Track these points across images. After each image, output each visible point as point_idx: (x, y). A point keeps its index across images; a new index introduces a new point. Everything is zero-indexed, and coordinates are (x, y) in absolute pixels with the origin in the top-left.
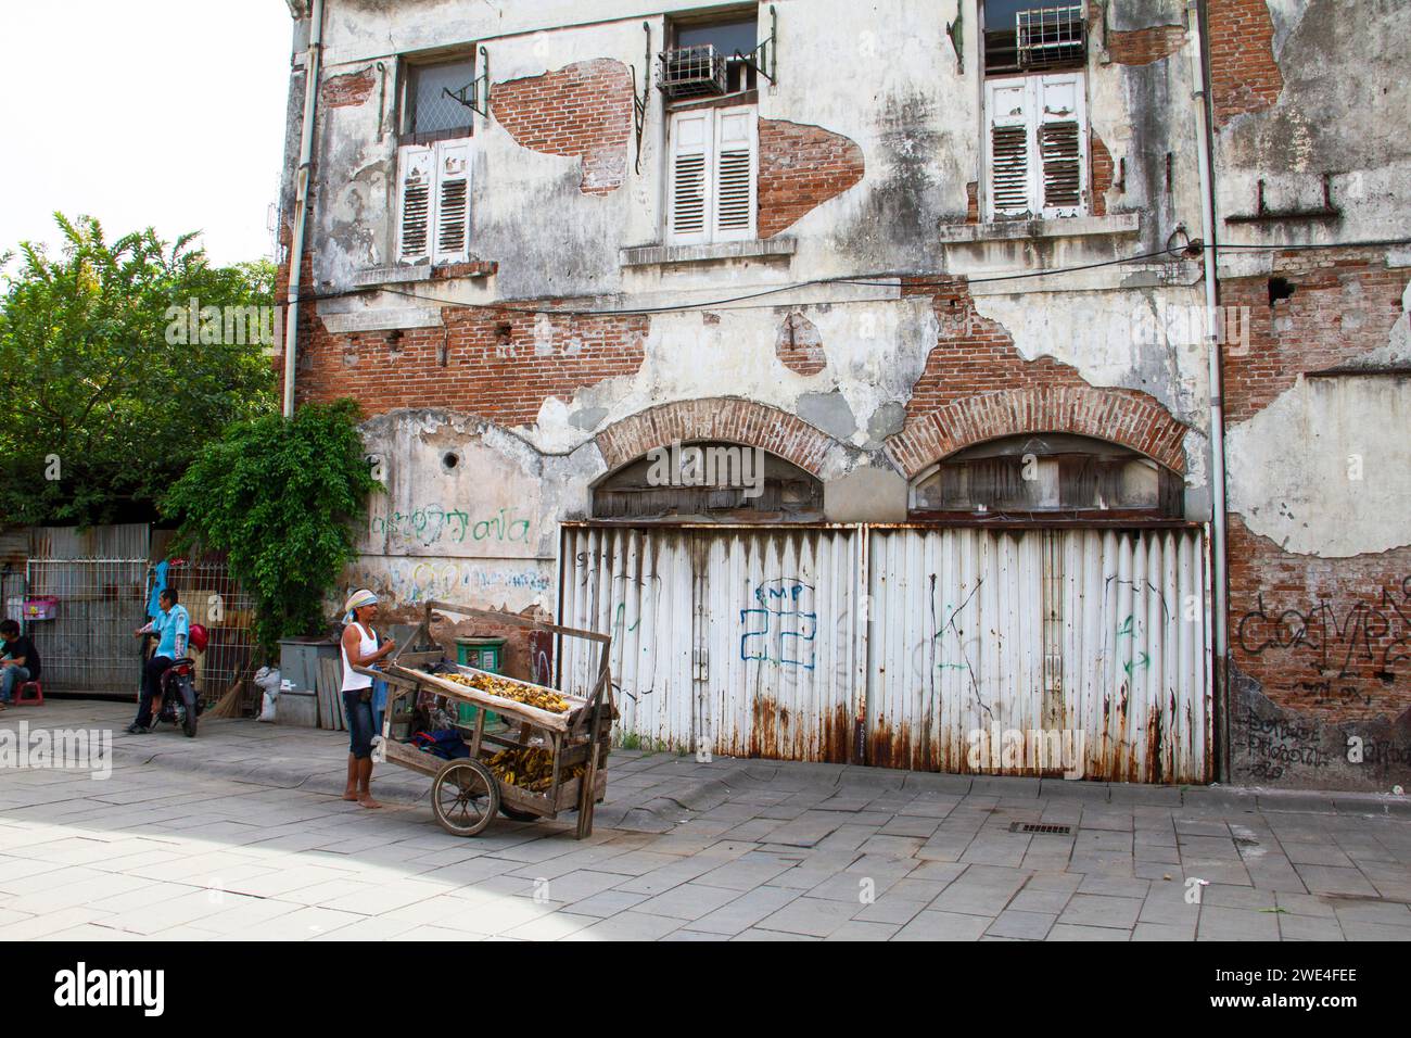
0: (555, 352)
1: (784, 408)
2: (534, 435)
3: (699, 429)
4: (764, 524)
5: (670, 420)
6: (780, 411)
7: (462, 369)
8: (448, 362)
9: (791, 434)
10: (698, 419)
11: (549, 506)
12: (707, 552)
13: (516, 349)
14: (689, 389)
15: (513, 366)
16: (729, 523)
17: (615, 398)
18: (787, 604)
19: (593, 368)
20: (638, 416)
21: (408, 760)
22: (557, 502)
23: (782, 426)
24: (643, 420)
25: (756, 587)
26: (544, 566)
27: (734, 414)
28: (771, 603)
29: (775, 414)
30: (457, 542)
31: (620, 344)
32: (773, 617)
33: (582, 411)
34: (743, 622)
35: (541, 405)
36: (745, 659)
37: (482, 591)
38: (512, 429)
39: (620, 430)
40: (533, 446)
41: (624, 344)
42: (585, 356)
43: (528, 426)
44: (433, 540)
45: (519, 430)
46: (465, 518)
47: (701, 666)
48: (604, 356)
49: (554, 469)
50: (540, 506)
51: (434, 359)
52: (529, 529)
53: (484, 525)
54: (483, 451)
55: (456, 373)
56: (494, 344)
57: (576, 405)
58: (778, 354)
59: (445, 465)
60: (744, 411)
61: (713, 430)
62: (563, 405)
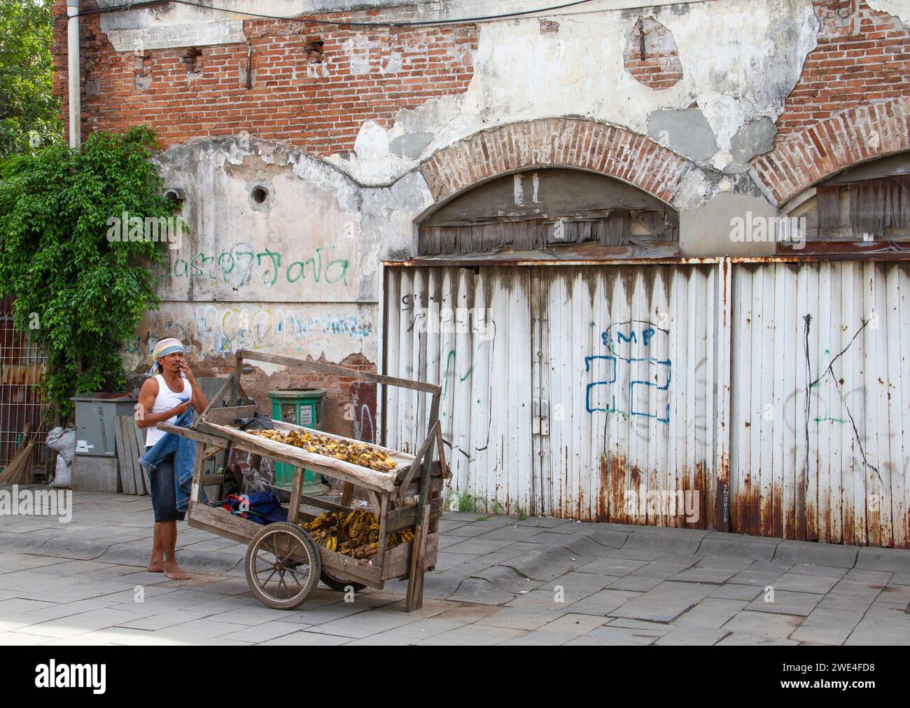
0: (372, 70)
1: (633, 128)
2: (351, 165)
3: (536, 154)
4: (612, 260)
5: (504, 145)
6: (628, 131)
7: (269, 91)
8: (254, 83)
9: (641, 158)
10: (535, 143)
11: (370, 243)
12: (547, 292)
13: (329, 67)
14: (524, 108)
15: (327, 87)
16: (571, 259)
17: (442, 121)
18: (637, 349)
19: (415, 88)
20: (468, 141)
21: (220, 525)
22: (379, 239)
23: (631, 149)
24: (474, 145)
25: (603, 330)
26: (366, 310)
27: (575, 136)
28: (619, 348)
29: (623, 134)
30: (269, 285)
31: (446, 59)
32: (621, 365)
33: (404, 137)
34: (587, 370)
35: (358, 130)
36: (590, 411)
37: (298, 339)
38: (327, 159)
39: (448, 157)
40: (350, 178)
41: (451, 58)
42: (406, 74)
43: (345, 155)
44: (242, 284)
45: (335, 159)
46: (276, 258)
47: (541, 419)
48: (428, 73)
49: (374, 203)
50: (359, 245)
51: (237, 80)
52: (348, 269)
53: (299, 265)
54: (296, 184)
55: (262, 96)
56: (303, 63)
57: (398, 130)
58: (626, 66)
59: (253, 200)
60: (587, 132)
61: (552, 156)
62: (382, 130)
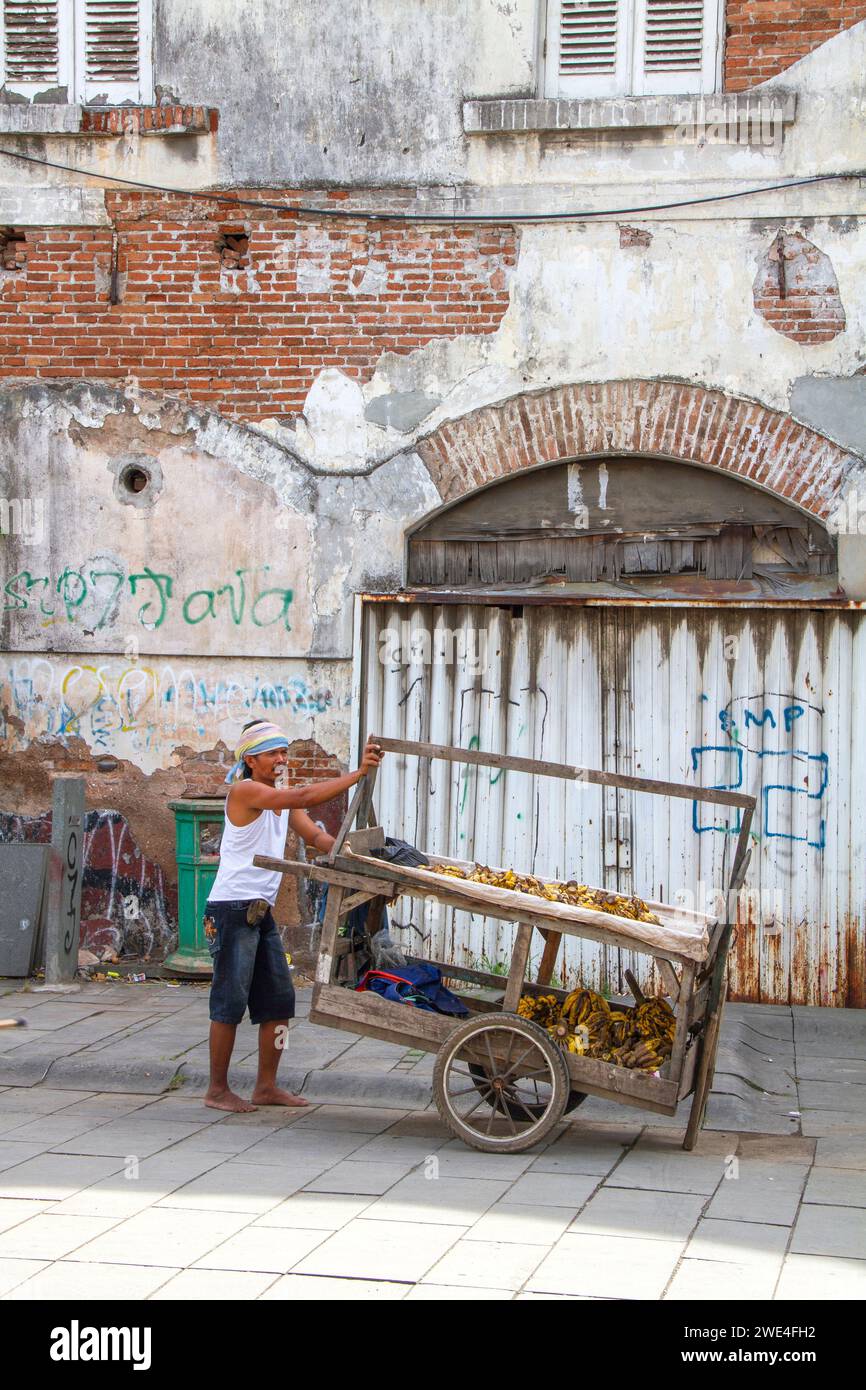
0: (336, 287)
1: (766, 400)
2: (298, 438)
3: (610, 434)
4: (739, 601)
5: (557, 418)
6: (759, 405)
7: (151, 310)
8: (123, 294)
9: (777, 447)
10: (609, 417)
11: (331, 564)
12: (628, 647)
13: (259, 277)
14: (592, 363)
15: (254, 309)
16: (664, 596)
17: (454, 374)
18: (775, 738)
19: (409, 320)
20: (498, 408)
22: (346, 558)
23: (762, 432)
24: (507, 416)
25: (721, 707)
26: (321, 671)
27: (674, 409)
28: (747, 736)
29: (750, 411)
30: (151, 627)
31: (462, 277)
32: (750, 760)
33: (390, 397)
34: (695, 768)
35: (309, 383)
36: (698, 831)
37: (200, 716)
38: (254, 425)
39: (463, 432)
40: (297, 458)
41: (470, 276)
42: (394, 297)
43: (287, 421)
44: (101, 624)
45: (270, 426)
46: (165, 585)
47: (619, 843)
48: (431, 297)
49: (339, 500)
50: (313, 567)
51: (92, 288)
52: (292, 606)
53: (206, 596)
54: (201, 464)
55: (137, 317)
56: (214, 267)
57: (380, 386)
58: (757, 305)
59: (122, 488)
60: (692, 404)
61: (636, 438)
62: (353, 385)
